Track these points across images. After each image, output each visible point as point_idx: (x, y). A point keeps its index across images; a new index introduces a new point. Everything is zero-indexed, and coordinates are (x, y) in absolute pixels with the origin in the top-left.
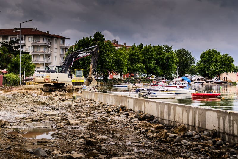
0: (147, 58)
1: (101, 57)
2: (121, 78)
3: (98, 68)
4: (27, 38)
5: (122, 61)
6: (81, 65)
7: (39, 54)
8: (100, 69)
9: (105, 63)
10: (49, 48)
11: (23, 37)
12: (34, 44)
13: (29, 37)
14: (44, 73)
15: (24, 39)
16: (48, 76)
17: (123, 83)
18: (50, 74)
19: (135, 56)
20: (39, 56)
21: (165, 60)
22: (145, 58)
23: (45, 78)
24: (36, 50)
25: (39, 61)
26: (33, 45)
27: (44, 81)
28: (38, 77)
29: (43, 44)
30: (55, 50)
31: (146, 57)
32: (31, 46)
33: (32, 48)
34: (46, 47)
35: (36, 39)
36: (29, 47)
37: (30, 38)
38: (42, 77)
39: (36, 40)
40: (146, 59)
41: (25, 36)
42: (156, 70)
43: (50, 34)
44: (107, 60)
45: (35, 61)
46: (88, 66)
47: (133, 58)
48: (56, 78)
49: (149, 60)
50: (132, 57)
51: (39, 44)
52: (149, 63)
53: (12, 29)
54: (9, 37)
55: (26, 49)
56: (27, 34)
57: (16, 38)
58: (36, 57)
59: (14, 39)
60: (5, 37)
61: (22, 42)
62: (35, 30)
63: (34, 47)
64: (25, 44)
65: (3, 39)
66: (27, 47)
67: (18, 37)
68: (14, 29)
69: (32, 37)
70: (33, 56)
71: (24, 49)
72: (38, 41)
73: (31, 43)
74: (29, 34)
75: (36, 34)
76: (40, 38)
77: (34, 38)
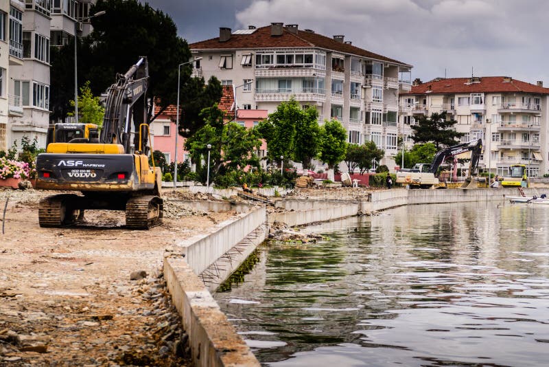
4: (490, 97)
7: (512, 130)
10: (537, 118)
11: (483, 95)
12: (502, 111)
13: (493, 97)
14: (406, 173)
15: (483, 101)
16: (408, 177)
18: (412, 173)
20: (514, 134)
23: (406, 178)
24: (506, 122)
25: (513, 143)
26: (500, 113)
27: (404, 182)
29: (520, 111)
32: (497, 115)
33: (500, 118)
34: (528, 115)
35: (507, 100)
36: (493, 115)
37: (495, 98)
39: (506, 103)
41: (486, 94)
43: (544, 86)
45: (505, 144)
48: (419, 179)
51: (512, 112)
53: (466, 79)
54: (456, 98)
55: (487, 120)
56: (488, 90)
57: (469, 98)
58: (507, 136)
59: (466, 101)
60: (449, 96)
61: (479, 108)
62: (508, 81)
63: (503, 117)
64: (485, 111)
65: (445, 101)
66: (488, 116)
67: (473, 97)
68: (469, 80)
69: (500, 95)
70: (500, 135)
71: (484, 121)
72: (511, 103)
73: (497, 107)
74: (495, 89)
75: (507, 90)
76: (515, 97)
77: (503, 98)
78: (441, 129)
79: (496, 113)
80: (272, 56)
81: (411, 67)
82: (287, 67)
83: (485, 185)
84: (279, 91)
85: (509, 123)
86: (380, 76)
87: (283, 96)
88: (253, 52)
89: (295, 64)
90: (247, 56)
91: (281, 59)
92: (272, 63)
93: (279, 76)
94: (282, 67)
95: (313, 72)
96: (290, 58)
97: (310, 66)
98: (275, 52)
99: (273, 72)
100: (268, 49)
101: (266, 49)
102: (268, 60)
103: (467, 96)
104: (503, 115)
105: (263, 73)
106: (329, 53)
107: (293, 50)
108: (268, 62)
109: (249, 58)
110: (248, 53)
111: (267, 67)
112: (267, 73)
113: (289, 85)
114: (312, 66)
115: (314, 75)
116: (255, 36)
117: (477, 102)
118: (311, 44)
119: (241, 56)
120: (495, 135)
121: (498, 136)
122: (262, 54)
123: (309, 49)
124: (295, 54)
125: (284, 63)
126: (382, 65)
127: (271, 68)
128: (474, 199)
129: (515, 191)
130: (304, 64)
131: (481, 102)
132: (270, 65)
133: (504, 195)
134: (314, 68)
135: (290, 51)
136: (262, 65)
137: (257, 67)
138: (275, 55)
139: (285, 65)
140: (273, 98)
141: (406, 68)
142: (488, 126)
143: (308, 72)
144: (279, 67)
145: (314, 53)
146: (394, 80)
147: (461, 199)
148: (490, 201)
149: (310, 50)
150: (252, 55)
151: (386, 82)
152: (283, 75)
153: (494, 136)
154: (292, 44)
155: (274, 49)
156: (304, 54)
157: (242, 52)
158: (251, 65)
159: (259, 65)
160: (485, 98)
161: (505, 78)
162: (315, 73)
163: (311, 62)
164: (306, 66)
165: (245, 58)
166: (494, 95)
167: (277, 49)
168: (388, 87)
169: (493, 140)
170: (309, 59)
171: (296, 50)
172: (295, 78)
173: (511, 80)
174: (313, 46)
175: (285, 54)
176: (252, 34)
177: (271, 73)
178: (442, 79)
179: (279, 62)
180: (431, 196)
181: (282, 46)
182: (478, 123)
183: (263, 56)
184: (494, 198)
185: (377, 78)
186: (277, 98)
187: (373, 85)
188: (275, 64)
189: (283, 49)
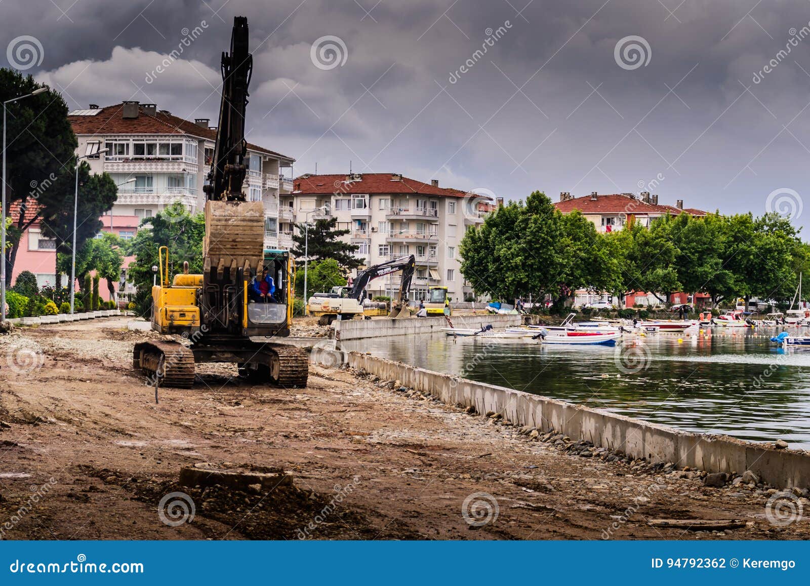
0: (697, 252)
1: (541, 253)
2: (619, 306)
3: (535, 281)
4: (376, 200)
5: (604, 261)
6: (493, 272)
7: (405, 241)
8: (540, 281)
9: (553, 268)
10: (434, 226)
11: (367, 197)
12: (392, 218)
13: (380, 200)
14: (322, 298)
15: (367, 204)
16: (325, 303)
17: (616, 317)
18: (331, 299)
19: (655, 246)
20: (406, 247)
21: (757, 256)
22: (691, 252)
23: (323, 305)
24: (397, 230)
26: (389, 220)
27: (321, 310)
28: (314, 303)
29: (415, 218)
30: (448, 230)
31: (693, 248)
32: (385, 222)
33: (389, 226)
34: (423, 223)
35: (398, 204)
36: (380, 223)
37: (383, 201)
38: (318, 304)
39: (396, 207)
40: (693, 254)
41: (371, 195)
42: (725, 284)
43: (440, 186)
44: (559, 259)
46: (507, 275)
47: (648, 253)
48: (339, 306)
49: (700, 259)
50: (646, 251)
51: (404, 218)
52: (701, 265)
53: (343, 177)
54: (333, 199)
55: (373, 229)
56: (375, 190)
57: (349, 200)
58: (398, 250)
59: (345, 204)
60: (323, 198)
61: (363, 213)
62: (397, 179)
63: (392, 224)
64: (370, 217)
65: (319, 203)
66: (374, 224)
67: (354, 199)
68: (347, 177)
69: (389, 197)
70: (389, 247)
71: (368, 230)
72: (403, 208)
73: (384, 213)
74: (382, 190)
75: (398, 191)
76: (408, 200)
77: (392, 201)
78: (328, 240)
79: (384, 220)
80: (128, 145)
81: (292, 161)
82: (148, 159)
83: (386, 311)
84: (136, 191)
85: (401, 233)
86: (258, 172)
87: (142, 197)
88: (102, 139)
89: (158, 156)
90: (93, 144)
91: (139, 149)
92: (128, 154)
93: (137, 170)
94: (142, 159)
95: (183, 166)
96: (151, 147)
97: (177, 159)
98: (131, 140)
99: (129, 166)
100: (122, 136)
101: (118, 136)
102: (122, 149)
103: (348, 198)
104: (393, 223)
105: (115, 167)
106: (201, 142)
107: (156, 138)
108: (121, 153)
109: (96, 147)
110: (96, 140)
111: (119, 159)
112: (121, 167)
113: (150, 184)
114: (182, 158)
115: (184, 170)
116: (101, 118)
117: (359, 206)
118: (179, 130)
119: (85, 144)
120: (383, 247)
121: (387, 249)
122: (114, 142)
123: (177, 136)
124: (158, 142)
125: (143, 154)
126: (260, 158)
127: (127, 160)
128: (402, 332)
129: (442, 320)
130: (170, 156)
131: (365, 206)
132: (125, 156)
133: (432, 326)
134: (184, 160)
135: (152, 138)
136: (114, 156)
137: (107, 159)
138: (131, 143)
139: (145, 156)
140: (128, 200)
141: (288, 162)
142: (374, 237)
143: (176, 167)
144: (136, 159)
145: (184, 142)
146: (274, 177)
147: (390, 332)
148: (418, 334)
149: (179, 138)
150: (100, 143)
151: (265, 179)
152: (143, 170)
153: (381, 249)
154: (153, 129)
155: (130, 136)
156: (171, 142)
157: (86, 139)
158: (98, 157)
159: (110, 157)
160: (370, 200)
161: (394, 175)
162: (186, 167)
163: (180, 154)
164: (173, 159)
165: (90, 147)
166: (381, 197)
167: (134, 136)
168: (267, 186)
169: (381, 254)
170: (177, 149)
171: (148, 138)
172: (159, 174)
173: (401, 177)
174: (183, 133)
175: (144, 142)
176: (96, 115)
177: (126, 167)
178: (312, 176)
179: (136, 153)
180: (362, 329)
181: (140, 132)
182: (361, 232)
183: (116, 145)
184: (423, 330)
185: (254, 174)
186: (134, 200)
187: (250, 183)
188: (131, 155)
189: (142, 136)
